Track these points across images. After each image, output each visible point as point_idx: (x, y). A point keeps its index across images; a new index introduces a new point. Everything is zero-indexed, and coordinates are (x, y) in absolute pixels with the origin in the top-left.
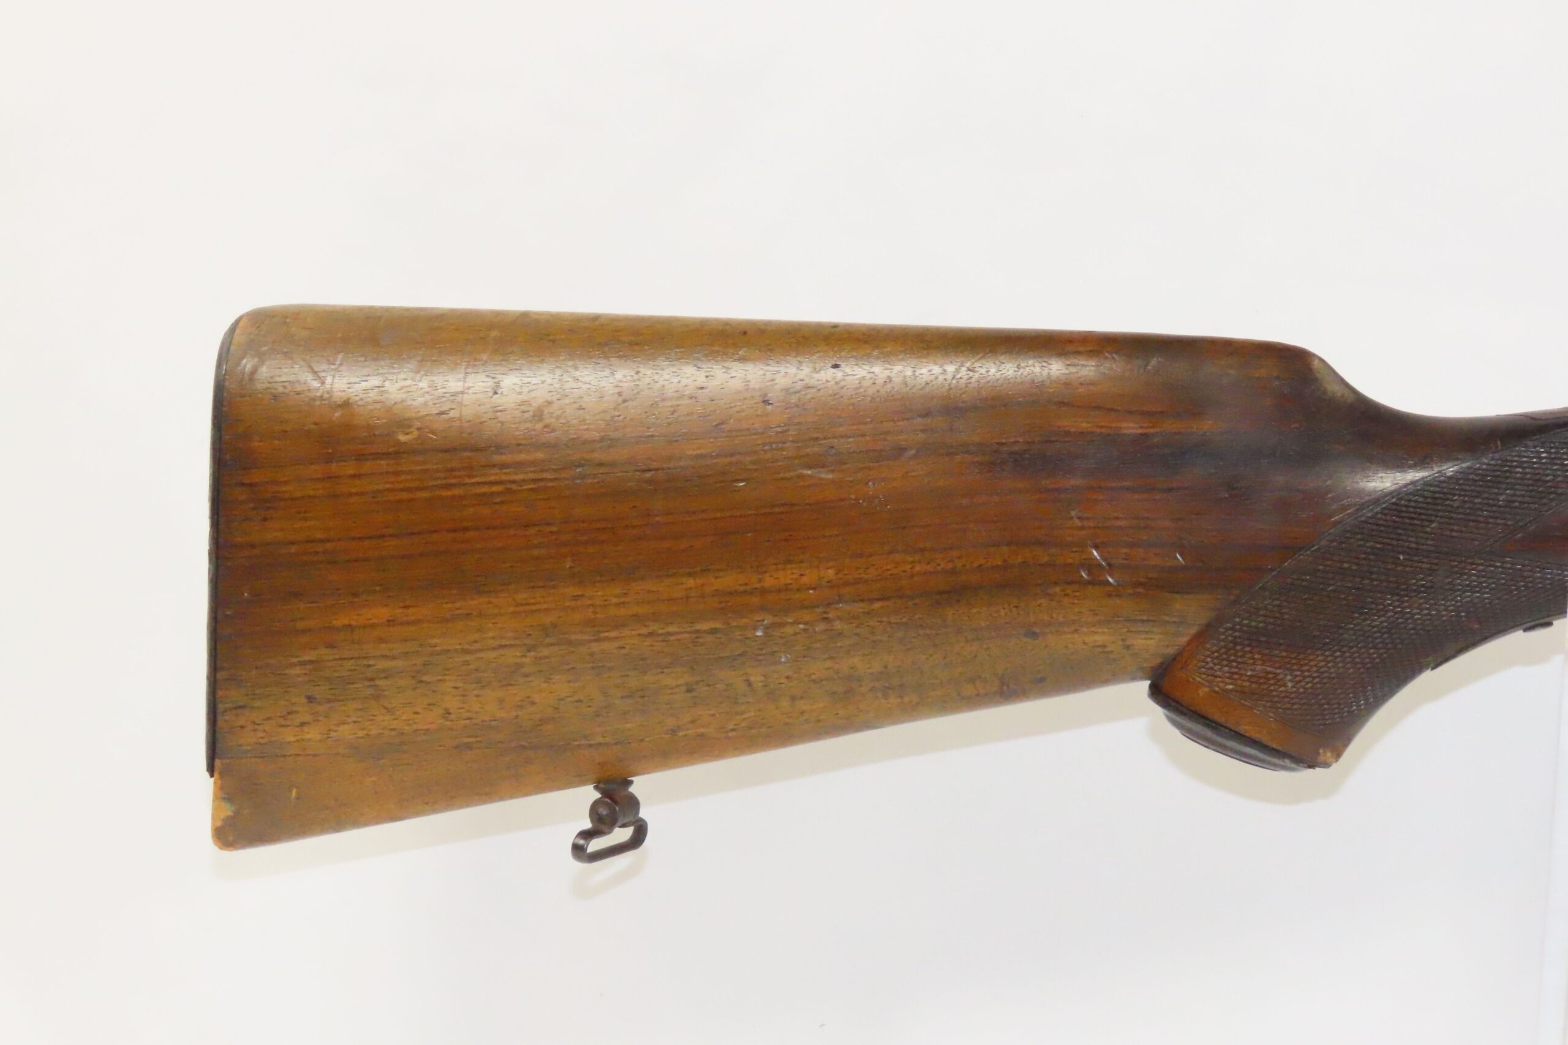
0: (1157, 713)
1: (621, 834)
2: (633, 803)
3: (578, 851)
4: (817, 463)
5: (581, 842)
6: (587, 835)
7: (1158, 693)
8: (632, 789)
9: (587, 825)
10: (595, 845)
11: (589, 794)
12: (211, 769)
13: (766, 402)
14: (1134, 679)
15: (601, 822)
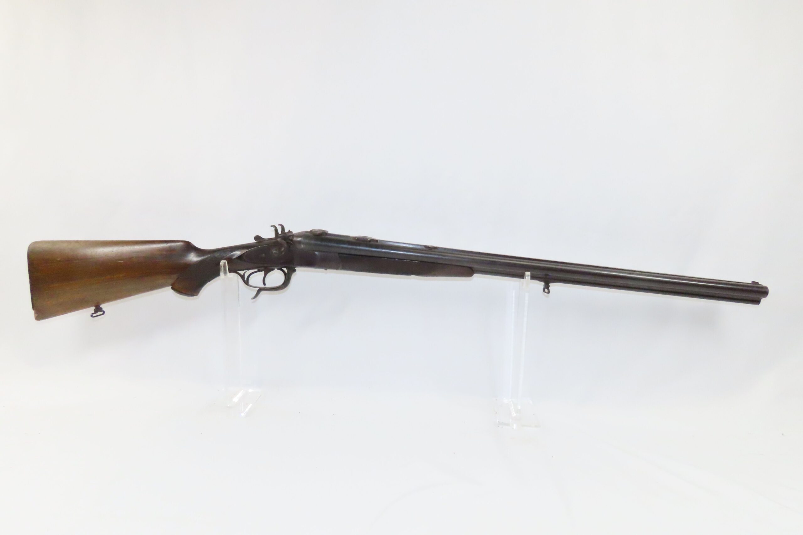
0: (172, 291)
1: (99, 313)
2: (101, 309)
3: (92, 316)
4: (120, 260)
5: (92, 315)
6: (93, 314)
7: (172, 288)
8: (101, 307)
9: (94, 312)
10: (94, 315)
11: (94, 308)
12: (33, 309)
13: (113, 252)
14: (169, 286)
15: (96, 311)
